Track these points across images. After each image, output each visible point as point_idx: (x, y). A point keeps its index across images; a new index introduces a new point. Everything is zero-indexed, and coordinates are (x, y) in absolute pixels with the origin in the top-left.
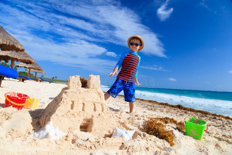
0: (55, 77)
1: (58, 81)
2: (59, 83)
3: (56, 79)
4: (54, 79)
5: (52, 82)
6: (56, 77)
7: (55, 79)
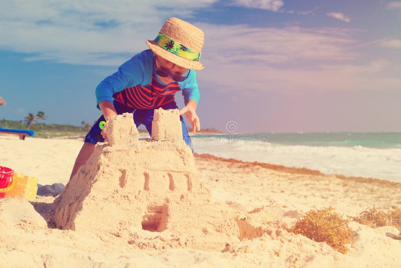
0: (35, 114)
1: (49, 128)
2: (56, 136)
3: (40, 121)
4: (33, 122)
5: (30, 134)
6: (41, 114)
7: (36, 120)
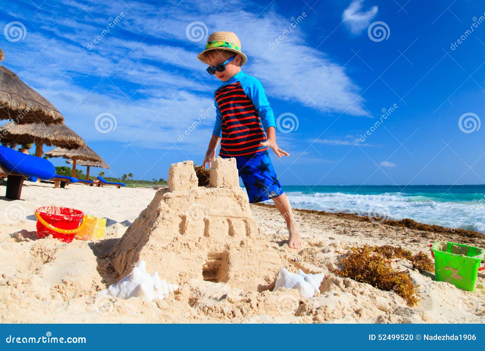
0: (127, 174)
1: (135, 182)
2: (138, 186)
3: (130, 178)
4: (126, 179)
5: (123, 186)
6: (130, 175)
7: (128, 178)
